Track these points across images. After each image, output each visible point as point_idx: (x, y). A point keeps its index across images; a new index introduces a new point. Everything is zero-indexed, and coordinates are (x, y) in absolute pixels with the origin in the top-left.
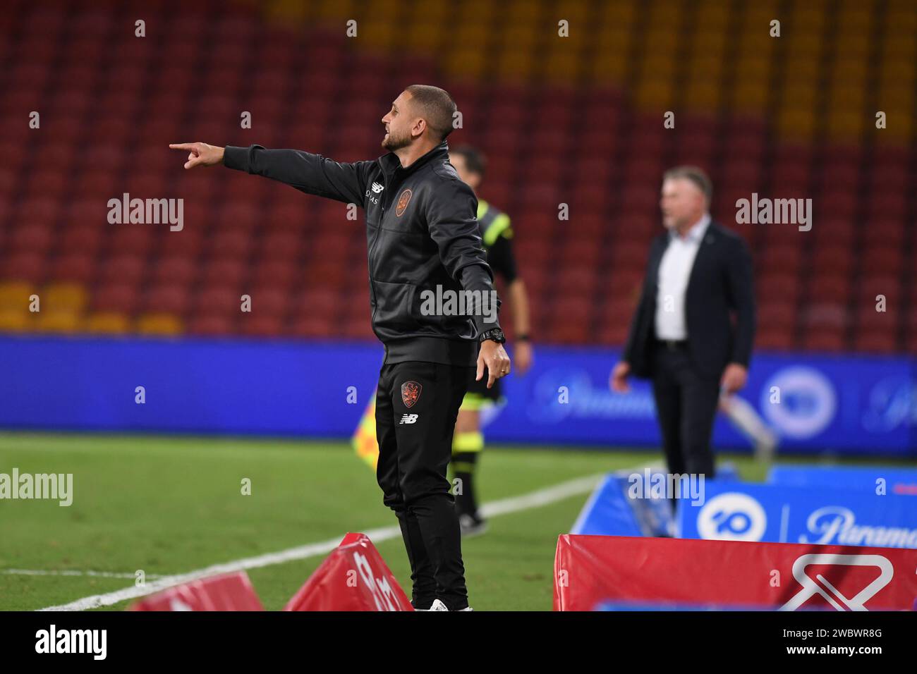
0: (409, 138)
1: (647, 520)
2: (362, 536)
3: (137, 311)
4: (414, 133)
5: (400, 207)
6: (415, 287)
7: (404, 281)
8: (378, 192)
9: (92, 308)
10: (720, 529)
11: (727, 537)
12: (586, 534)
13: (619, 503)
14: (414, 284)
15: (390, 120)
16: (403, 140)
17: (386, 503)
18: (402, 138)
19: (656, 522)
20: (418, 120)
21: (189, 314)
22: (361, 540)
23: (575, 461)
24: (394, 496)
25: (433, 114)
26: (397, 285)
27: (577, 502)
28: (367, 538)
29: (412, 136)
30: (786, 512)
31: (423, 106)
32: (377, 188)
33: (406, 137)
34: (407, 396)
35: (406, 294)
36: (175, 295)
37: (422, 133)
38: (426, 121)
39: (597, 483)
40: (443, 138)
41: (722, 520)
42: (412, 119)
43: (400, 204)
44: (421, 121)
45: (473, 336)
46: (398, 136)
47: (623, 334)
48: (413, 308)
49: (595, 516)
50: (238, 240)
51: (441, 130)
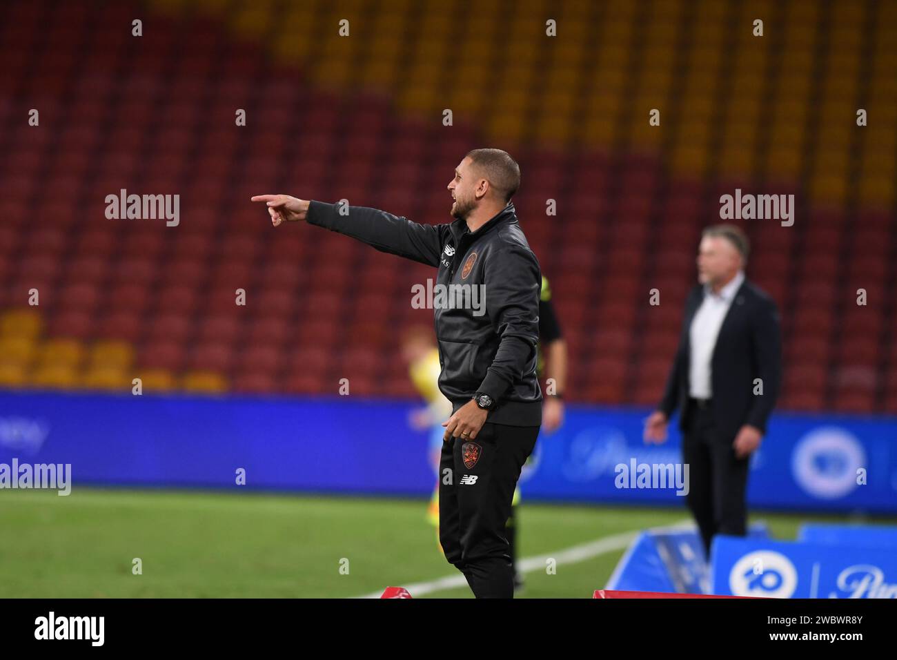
0: (474, 198)
1: (679, 577)
2: (402, 590)
3: (182, 368)
4: (478, 195)
5: (465, 270)
6: (478, 347)
7: (467, 341)
8: (451, 255)
9: (139, 366)
10: (752, 586)
11: (758, 594)
12: (621, 590)
13: (653, 560)
14: (477, 344)
15: (455, 186)
16: (469, 203)
17: (450, 561)
18: (467, 201)
19: (688, 579)
20: (481, 182)
21: (232, 371)
22: (401, 594)
23: (610, 518)
24: (454, 553)
25: (494, 173)
26: (461, 344)
27: (613, 557)
28: (407, 592)
29: (476, 197)
30: (816, 570)
31: (483, 168)
32: (449, 251)
33: (471, 199)
34: (467, 457)
35: (469, 353)
36: (220, 353)
37: (484, 195)
38: (489, 182)
39: (630, 541)
40: (507, 200)
41: (753, 578)
42: (474, 181)
43: (466, 267)
44: (483, 182)
45: (537, 396)
46: (464, 201)
47: (659, 393)
48: (474, 368)
49: (629, 573)
50: (281, 299)
51: (505, 190)
